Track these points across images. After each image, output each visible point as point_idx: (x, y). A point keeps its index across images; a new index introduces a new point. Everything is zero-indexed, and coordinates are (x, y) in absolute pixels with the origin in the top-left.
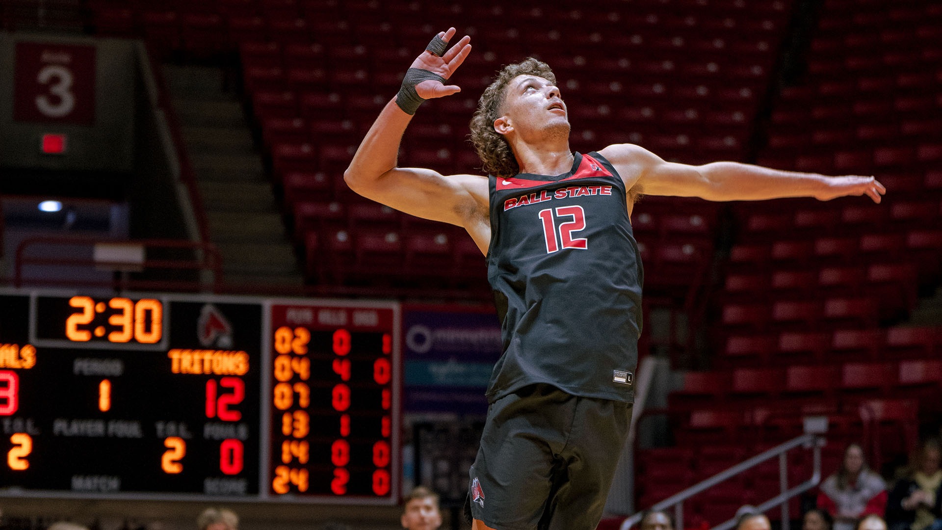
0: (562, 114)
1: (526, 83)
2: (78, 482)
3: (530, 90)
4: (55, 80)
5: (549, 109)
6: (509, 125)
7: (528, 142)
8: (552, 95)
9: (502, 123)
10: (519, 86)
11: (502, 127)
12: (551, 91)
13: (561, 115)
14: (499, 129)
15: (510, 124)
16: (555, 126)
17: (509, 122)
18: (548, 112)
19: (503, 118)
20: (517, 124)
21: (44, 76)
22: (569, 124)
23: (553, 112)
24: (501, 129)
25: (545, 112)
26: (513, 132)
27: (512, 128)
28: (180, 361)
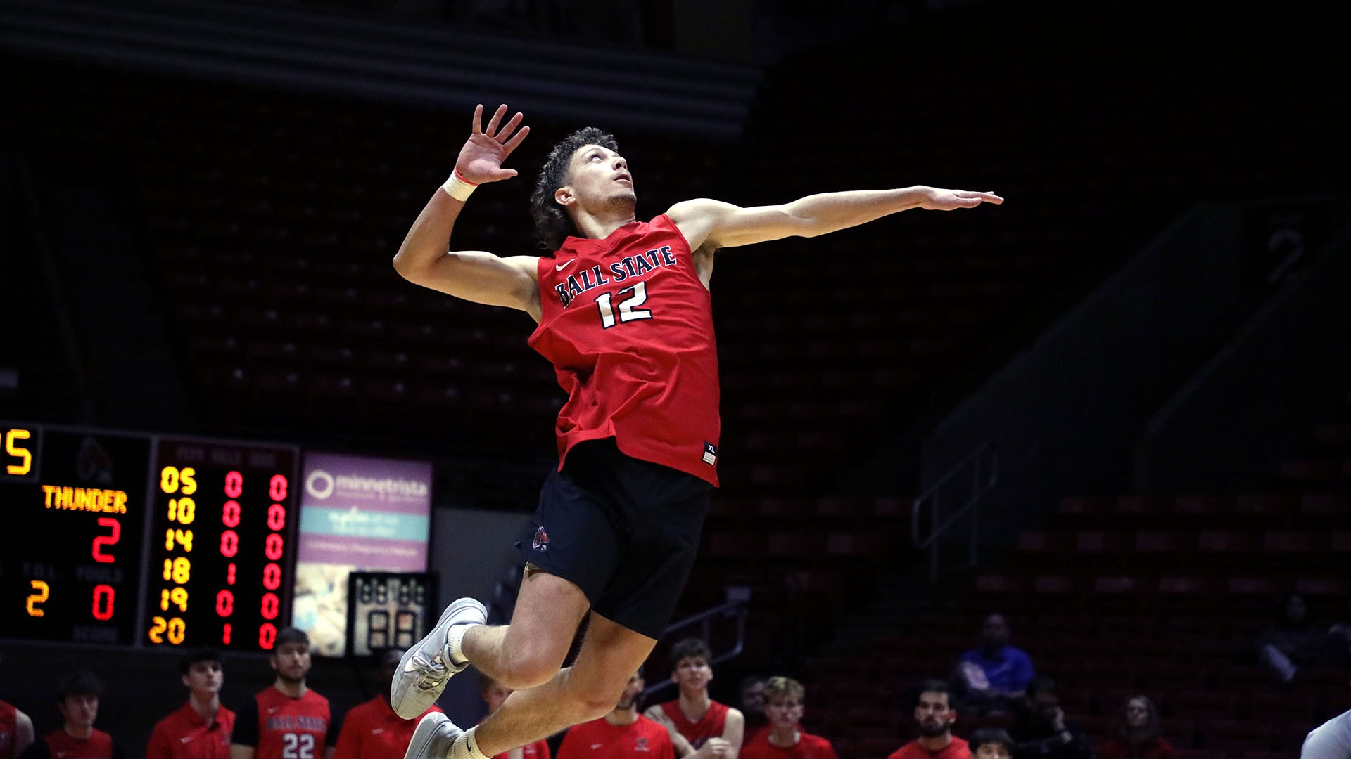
0: (629, 186)
1: (593, 153)
3: (595, 159)
5: (615, 180)
6: (571, 196)
7: (590, 213)
8: (618, 166)
9: (564, 193)
10: (583, 156)
11: (563, 197)
12: (616, 163)
13: (627, 187)
14: (560, 199)
15: (572, 194)
16: (621, 197)
17: (572, 192)
18: (615, 183)
19: (565, 189)
20: (580, 194)
22: (635, 197)
23: (621, 183)
24: (561, 200)
25: (610, 184)
26: (575, 202)
27: (574, 199)
28: (54, 495)
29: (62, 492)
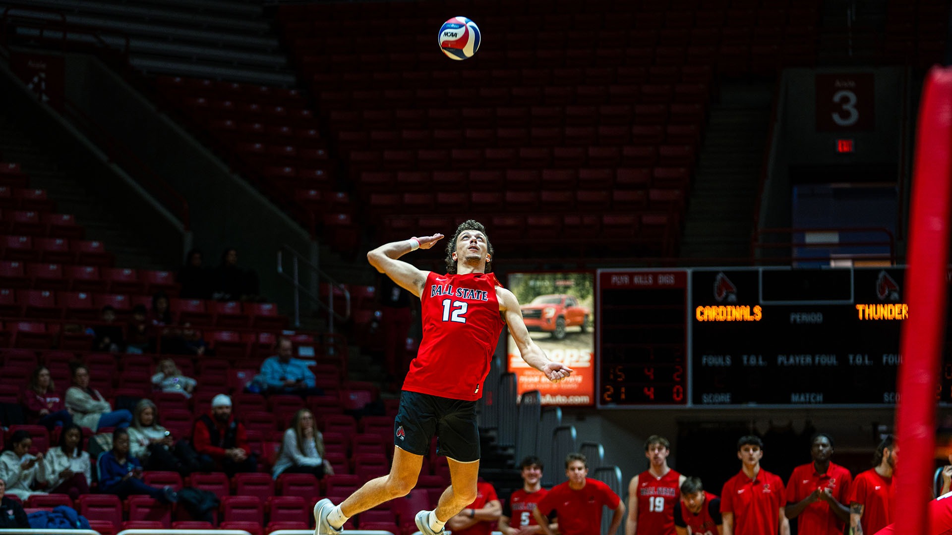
2: (795, 398)
3: (465, 238)
4: (845, 100)
8: (472, 242)
9: (454, 255)
13: (474, 252)
18: (468, 251)
21: (837, 98)
27: (457, 257)
28: (864, 311)
29: (869, 308)
